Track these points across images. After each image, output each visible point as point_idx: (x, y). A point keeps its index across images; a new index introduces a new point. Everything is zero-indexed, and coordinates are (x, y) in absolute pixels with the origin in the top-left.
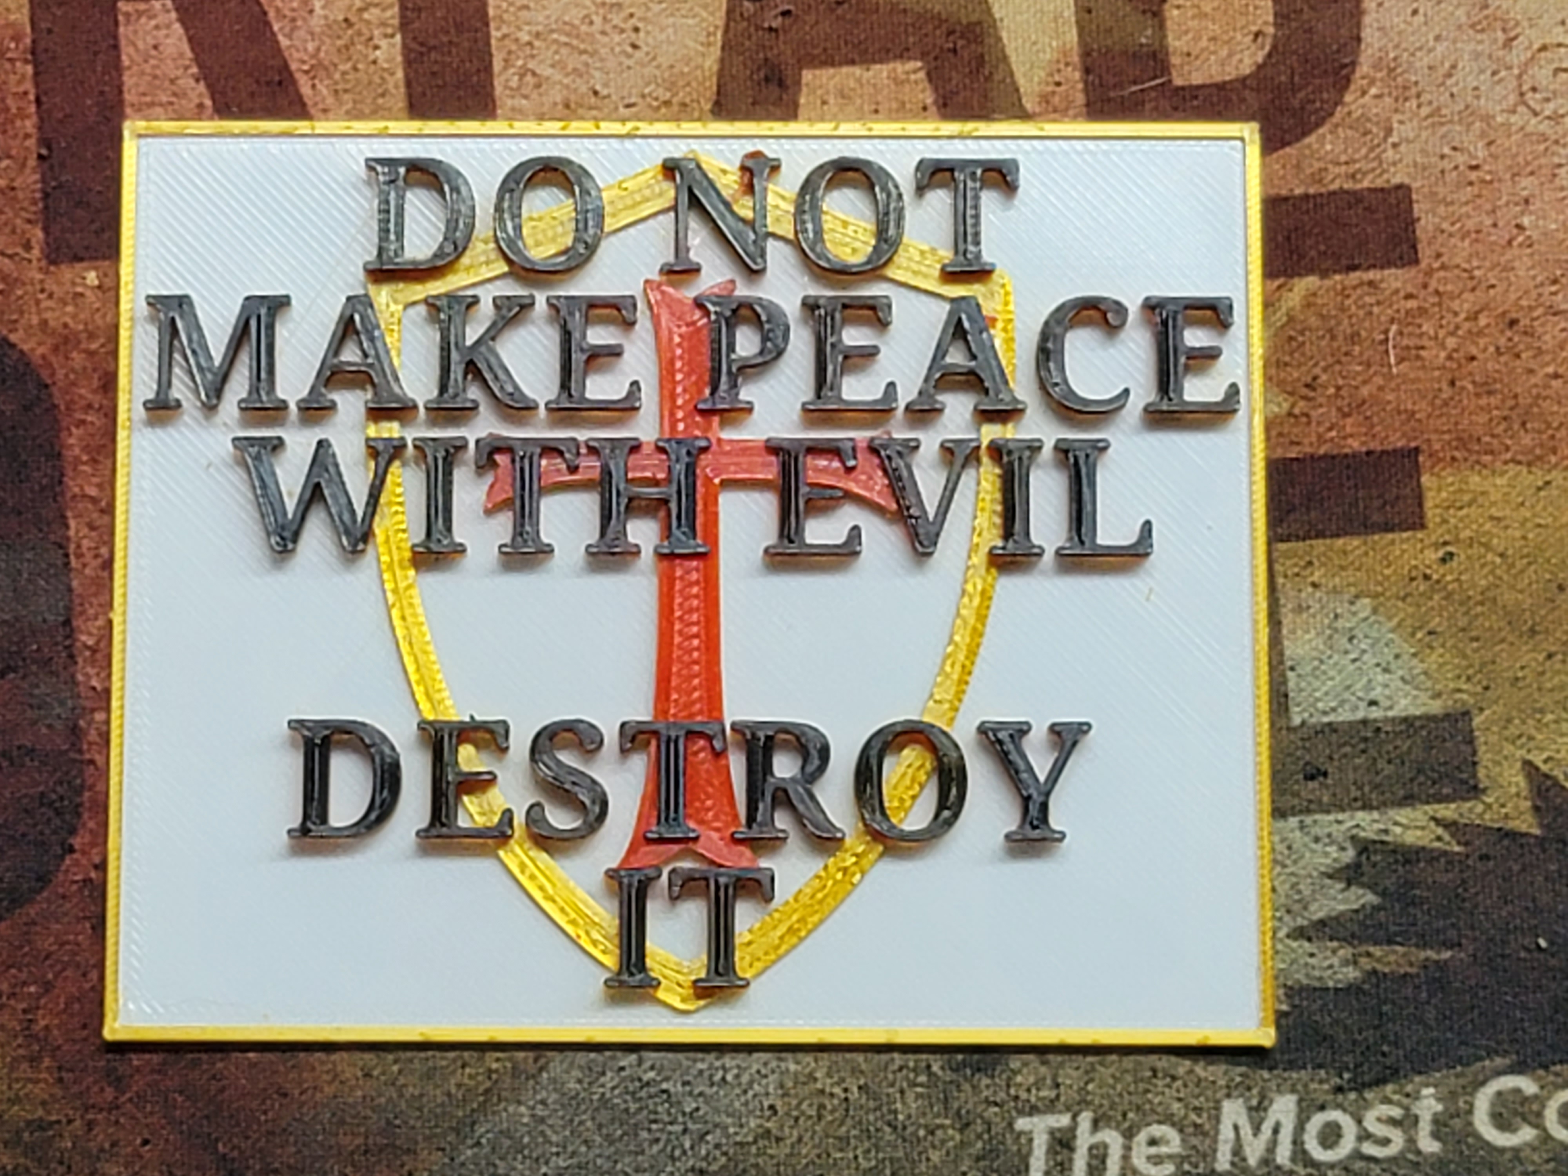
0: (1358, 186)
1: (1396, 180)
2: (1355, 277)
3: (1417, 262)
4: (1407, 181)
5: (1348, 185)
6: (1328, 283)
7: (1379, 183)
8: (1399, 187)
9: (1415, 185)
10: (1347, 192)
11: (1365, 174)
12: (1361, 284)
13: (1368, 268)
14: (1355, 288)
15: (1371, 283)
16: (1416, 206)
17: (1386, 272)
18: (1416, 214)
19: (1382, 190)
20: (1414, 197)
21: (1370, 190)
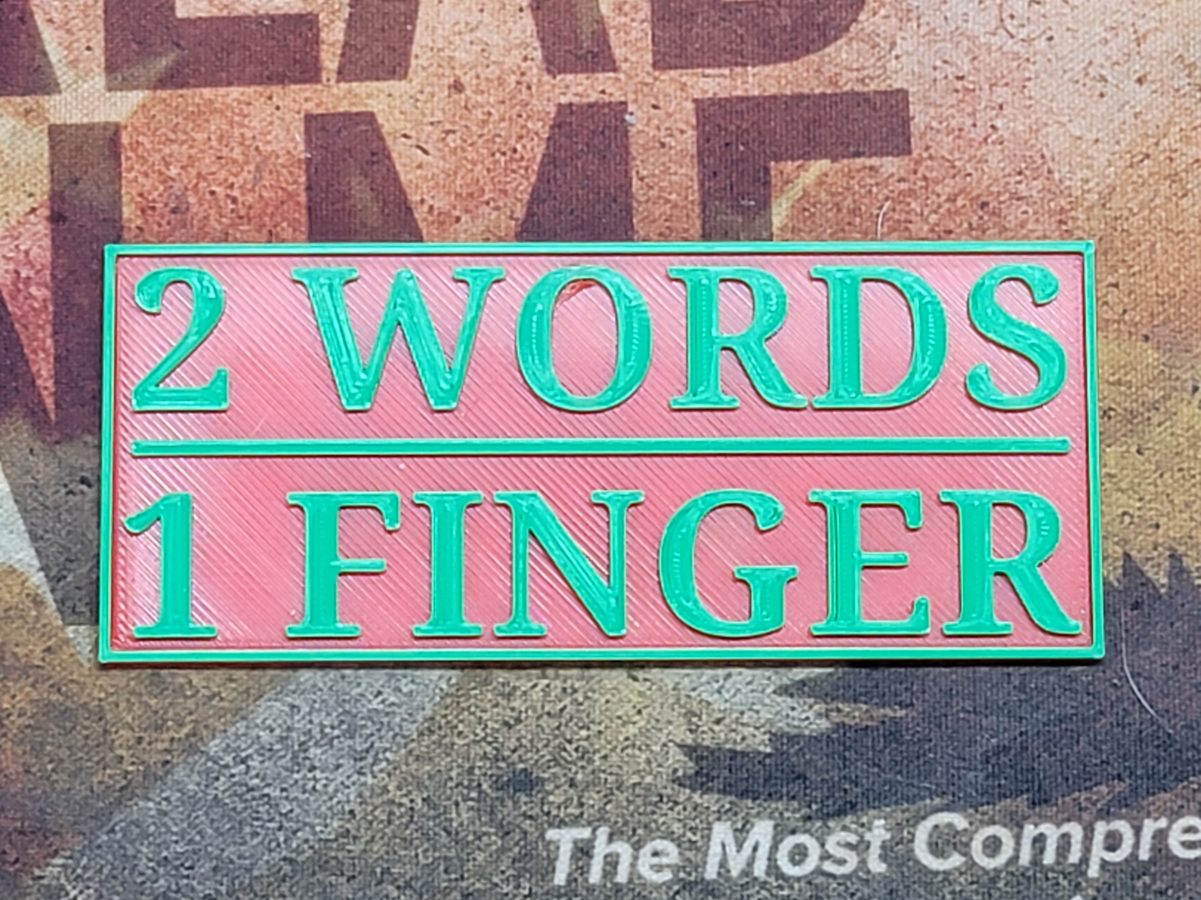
0: (866, 89)
1: (897, 86)
2: (859, 162)
3: (910, 153)
4: (905, 86)
5: (859, 88)
6: (837, 165)
7: (883, 87)
8: (898, 91)
9: (912, 90)
10: (858, 94)
11: (872, 79)
12: (864, 168)
13: (870, 156)
14: (858, 171)
15: (871, 168)
16: (911, 107)
17: (885, 159)
18: (911, 114)
19: (885, 93)
20: (911, 99)
21: (876, 92)
